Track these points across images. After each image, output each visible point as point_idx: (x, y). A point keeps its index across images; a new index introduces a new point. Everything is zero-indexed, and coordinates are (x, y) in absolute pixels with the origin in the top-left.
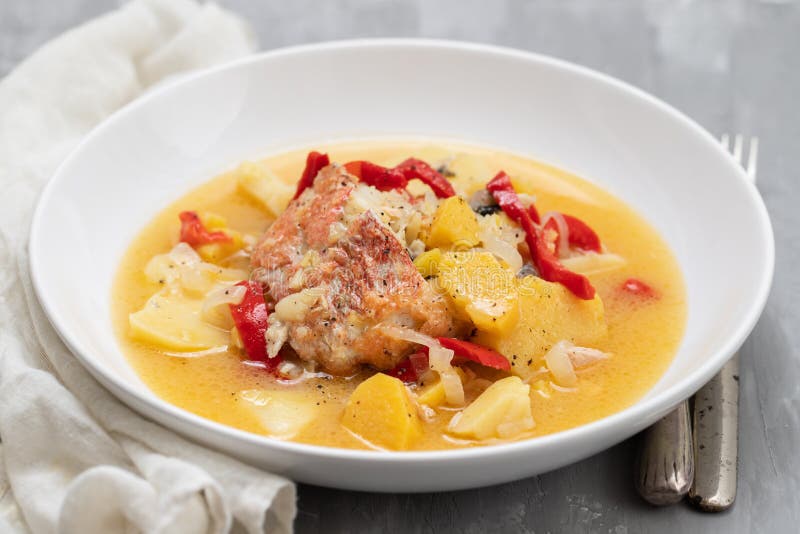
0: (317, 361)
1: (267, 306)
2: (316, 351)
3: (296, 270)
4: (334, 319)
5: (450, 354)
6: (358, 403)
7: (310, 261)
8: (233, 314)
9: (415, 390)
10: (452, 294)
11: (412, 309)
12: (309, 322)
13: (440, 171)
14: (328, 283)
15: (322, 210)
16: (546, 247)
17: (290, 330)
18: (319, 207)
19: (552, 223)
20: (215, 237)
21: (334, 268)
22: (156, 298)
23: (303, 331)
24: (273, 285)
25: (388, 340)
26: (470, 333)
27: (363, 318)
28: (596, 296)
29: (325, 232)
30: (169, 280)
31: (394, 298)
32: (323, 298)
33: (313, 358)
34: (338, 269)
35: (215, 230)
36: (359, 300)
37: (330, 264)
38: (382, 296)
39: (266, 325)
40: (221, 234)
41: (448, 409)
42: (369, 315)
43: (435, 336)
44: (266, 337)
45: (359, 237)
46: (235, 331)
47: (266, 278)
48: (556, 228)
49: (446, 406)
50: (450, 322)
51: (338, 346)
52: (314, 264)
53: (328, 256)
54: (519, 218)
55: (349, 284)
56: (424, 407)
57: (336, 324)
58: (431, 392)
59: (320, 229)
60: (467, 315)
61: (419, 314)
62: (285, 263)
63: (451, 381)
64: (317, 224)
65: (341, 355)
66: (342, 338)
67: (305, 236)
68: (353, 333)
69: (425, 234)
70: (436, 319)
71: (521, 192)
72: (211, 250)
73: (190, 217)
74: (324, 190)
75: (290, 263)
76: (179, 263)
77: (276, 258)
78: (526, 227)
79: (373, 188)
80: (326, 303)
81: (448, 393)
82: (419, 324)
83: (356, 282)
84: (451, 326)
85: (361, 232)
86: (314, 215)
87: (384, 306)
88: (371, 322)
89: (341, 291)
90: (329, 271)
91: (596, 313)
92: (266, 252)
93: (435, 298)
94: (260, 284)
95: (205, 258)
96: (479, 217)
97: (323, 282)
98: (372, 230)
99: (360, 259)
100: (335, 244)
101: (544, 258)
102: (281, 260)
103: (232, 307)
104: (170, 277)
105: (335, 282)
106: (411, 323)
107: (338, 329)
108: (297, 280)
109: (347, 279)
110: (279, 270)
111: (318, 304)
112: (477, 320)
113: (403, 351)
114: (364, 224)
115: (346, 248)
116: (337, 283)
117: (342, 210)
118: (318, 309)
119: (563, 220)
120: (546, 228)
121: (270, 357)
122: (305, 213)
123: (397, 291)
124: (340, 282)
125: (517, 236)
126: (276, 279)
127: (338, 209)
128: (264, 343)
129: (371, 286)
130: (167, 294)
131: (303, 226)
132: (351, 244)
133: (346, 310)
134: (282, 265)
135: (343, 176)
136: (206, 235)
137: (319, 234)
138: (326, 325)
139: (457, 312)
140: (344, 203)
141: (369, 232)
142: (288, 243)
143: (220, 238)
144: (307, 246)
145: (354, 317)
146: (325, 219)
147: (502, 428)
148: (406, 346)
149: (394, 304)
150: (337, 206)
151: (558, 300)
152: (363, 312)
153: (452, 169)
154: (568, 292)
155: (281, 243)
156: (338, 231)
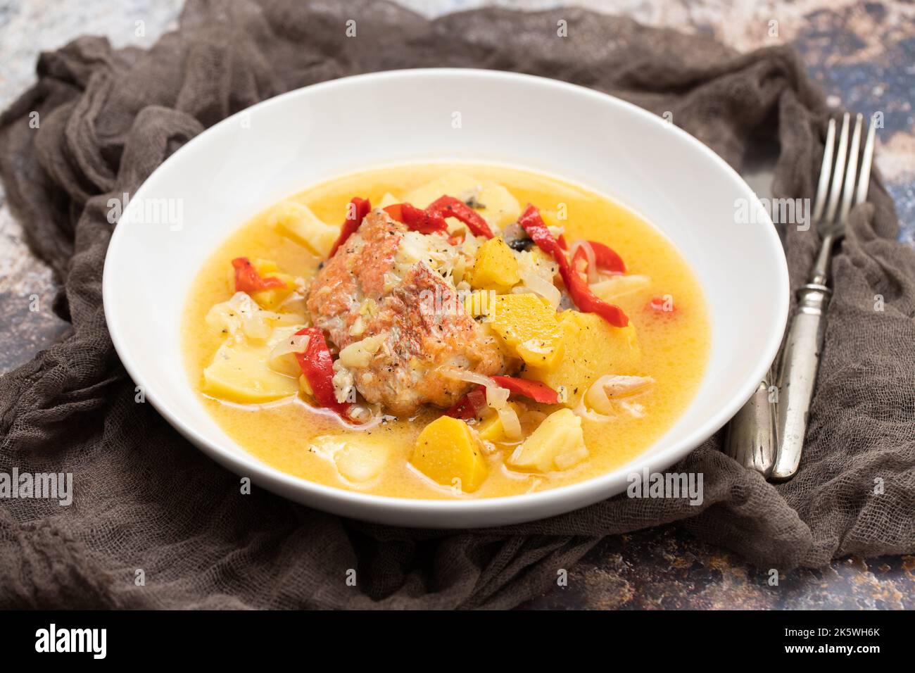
0: (383, 403)
1: (330, 352)
2: (381, 394)
3: (355, 318)
4: (397, 365)
5: (507, 392)
6: (426, 443)
7: (368, 309)
8: (300, 363)
9: (474, 426)
10: (503, 336)
11: (467, 351)
12: (374, 368)
13: (470, 203)
14: (387, 330)
15: (374, 259)
16: (578, 277)
17: (355, 376)
18: (370, 255)
19: (581, 252)
20: (269, 283)
21: (393, 316)
22: (223, 349)
23: (368, 377)
24: (333, 332)
25: (448, 381)
26: (519, 368)
27: (423, 362)
28: (630, 323)
29: (379, 280)
30: (232, 329)
31: (451, 342)
32: (384, 344)
33: (379, 400)
34: (397, 318)
35: (269, 275)
36: (418, 346)
37: (388, 312)
38: (439, 342)
39: (333, 373)
40: (274, 279)
41: (507, 444)
42: (429, 360)
43: (490, 376)
44: (334, 384)
45: (413, 286)
46: (303, 379)
47: (326, 324)
48: (585, 257)
49: (505, 441)
50: (501, 360)
51: (402, 389)
52: (372, 312)
53: (385, 304)
54: (552, 252)
55: (409, 331)
56: (485, 442)
57: (399, 369)
58: (491, 428)
59: (374, 278)
60: (517, 354)
61: (475, 355)
62: (343, 310)
63: (508, 417)
64: (370, 273)
65: (406, 397)
66: (405, 382)
67: (360, 284)
68: (416, 377)
69: (469, 275)
70: (491, 359)
71: (550, 225)
72: (267, 296)
73: (243, 264)
74: (372, 237)
75: (348, 310)
76: (239, 312)
77: (334, 306)
78: (559, 259)
79: (417, 232)
80: (388, 350)
81: (506, 428)
82: (474, 364)
83: (414, 328)
84: (503, 364)
85: (415, 282)
86: (365, 262)
87: (442, 350)
88: (430, 365)
89: (401, 338)
90: (387, 319)
91: (629, 338)
92: (323, 300)
93: (488, 340)
94: (321, 332)
95: (263, 306)
96: (516, 253)
97: (383, 330)
98: (426, 279)
99: (416, 308)
100: (391, 292)
101: (578, 290)
102: (339, 308)
103: (298, 355)
104: (232, 325)
105: (393, 329)
106: (466, 364)
107: (401, 373)
108: (358, 328)
109: (405, 327)
110: (338, 317)
111: (380, 351)
112: (528, 359)
113: (462, 390)
114: (418, 274)
115: (402, 297)
116: (396, 331)
117: (393, 259)
118: (381, 356)
119: (590, 248)
120: (576, 257)
121: (339, 402)
122: (357, 260)
123: (453, 335)
124: (398, 329)
125: (553, 270)
126: (336, 326)
127: (390, 258)
128: (332, 389)
129: (429, 332)
130: (233, 344)
131: (357, 274)
132: (406, 293)
133: (407, 355)
134: (340, 313)
135: (389, 223)
136: (261, 281)
137: (374, 284)
138: (390, 370)
139: (507, 350)
140: (394, 253)
141: (423, 282)
142: (343, 290)
143: (274, 284)
144: (363, 294)
145: (415, 362)
146: (379, 268)
147: (560, 459)
148: (464, 386)
149: (451, 348)
150: (389, 255)
151: (595, 330)
152: (423, 357)
153: (481, 201)
154: (604, 322)
155: (336, 290)
156: (392, 281)
